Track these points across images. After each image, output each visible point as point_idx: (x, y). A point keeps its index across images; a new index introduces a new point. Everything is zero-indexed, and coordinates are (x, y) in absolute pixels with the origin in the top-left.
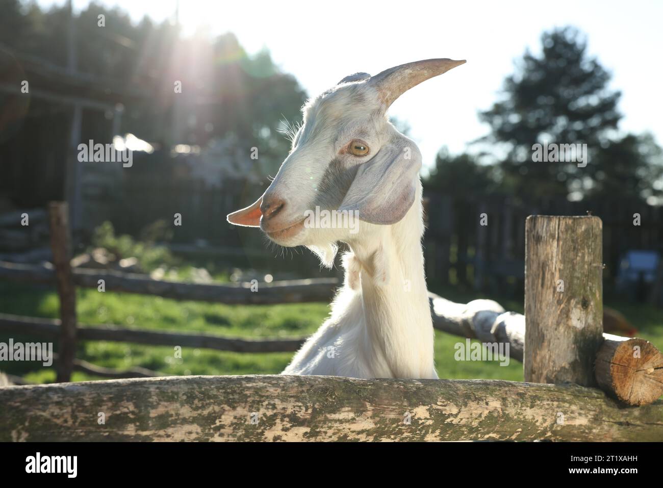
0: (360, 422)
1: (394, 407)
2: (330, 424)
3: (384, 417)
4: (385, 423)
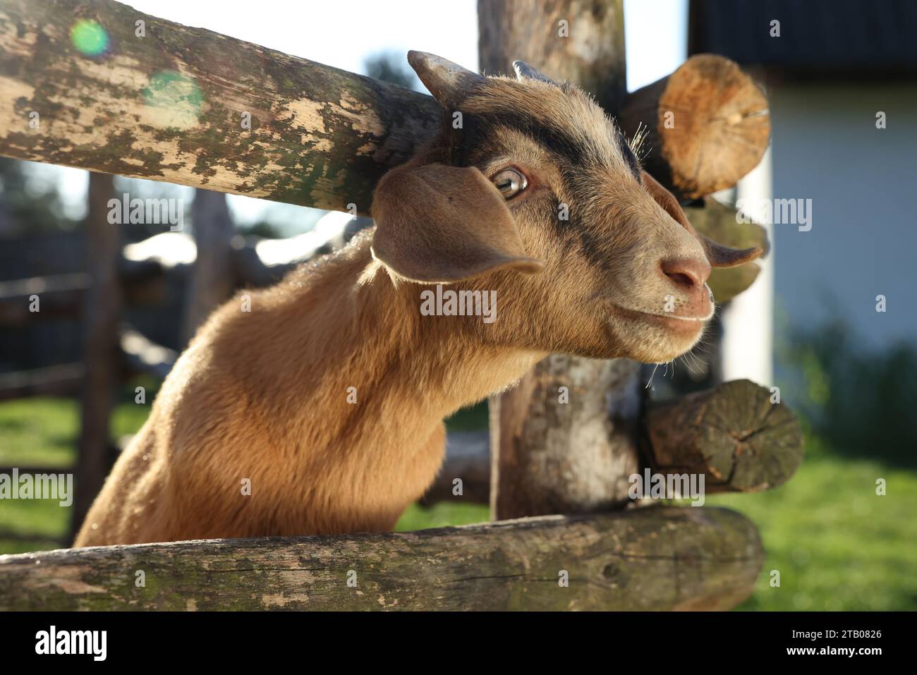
0: (161, 104)
1: (244, 86)
2: (86, 91)
3: (222, 106)
4: (224, 123)
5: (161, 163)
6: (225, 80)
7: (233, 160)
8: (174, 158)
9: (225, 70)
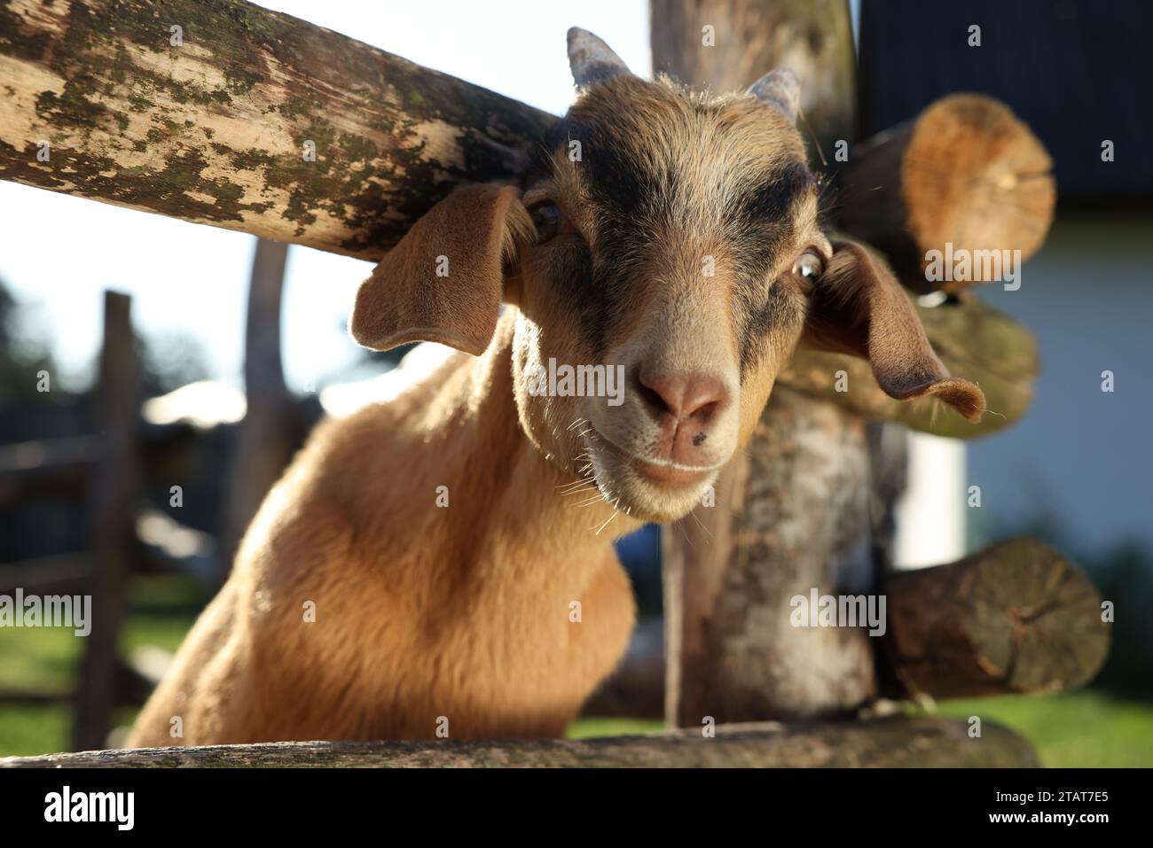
0: (243, 115)
1: (357, 97)
2: (138, 89)
3: (327, 122)
4: (329, 148)
5: (241, 201)
6: (330, 87)
7: (340, 202)
8: (258, 194)
9: (331, 72)
